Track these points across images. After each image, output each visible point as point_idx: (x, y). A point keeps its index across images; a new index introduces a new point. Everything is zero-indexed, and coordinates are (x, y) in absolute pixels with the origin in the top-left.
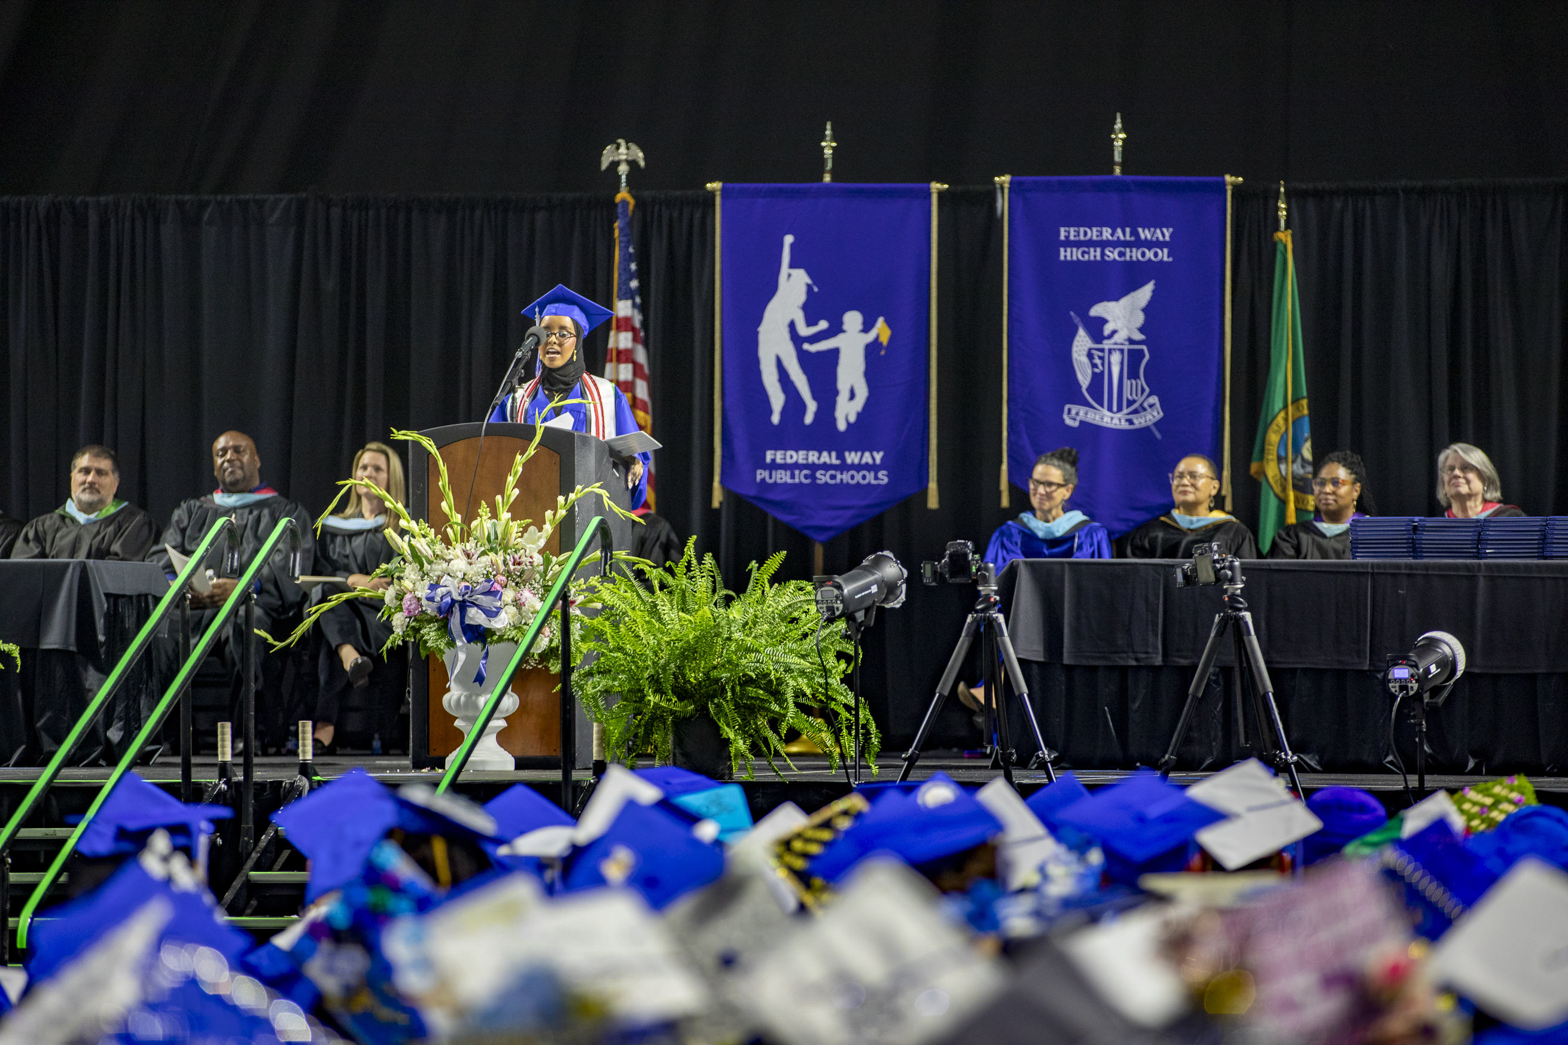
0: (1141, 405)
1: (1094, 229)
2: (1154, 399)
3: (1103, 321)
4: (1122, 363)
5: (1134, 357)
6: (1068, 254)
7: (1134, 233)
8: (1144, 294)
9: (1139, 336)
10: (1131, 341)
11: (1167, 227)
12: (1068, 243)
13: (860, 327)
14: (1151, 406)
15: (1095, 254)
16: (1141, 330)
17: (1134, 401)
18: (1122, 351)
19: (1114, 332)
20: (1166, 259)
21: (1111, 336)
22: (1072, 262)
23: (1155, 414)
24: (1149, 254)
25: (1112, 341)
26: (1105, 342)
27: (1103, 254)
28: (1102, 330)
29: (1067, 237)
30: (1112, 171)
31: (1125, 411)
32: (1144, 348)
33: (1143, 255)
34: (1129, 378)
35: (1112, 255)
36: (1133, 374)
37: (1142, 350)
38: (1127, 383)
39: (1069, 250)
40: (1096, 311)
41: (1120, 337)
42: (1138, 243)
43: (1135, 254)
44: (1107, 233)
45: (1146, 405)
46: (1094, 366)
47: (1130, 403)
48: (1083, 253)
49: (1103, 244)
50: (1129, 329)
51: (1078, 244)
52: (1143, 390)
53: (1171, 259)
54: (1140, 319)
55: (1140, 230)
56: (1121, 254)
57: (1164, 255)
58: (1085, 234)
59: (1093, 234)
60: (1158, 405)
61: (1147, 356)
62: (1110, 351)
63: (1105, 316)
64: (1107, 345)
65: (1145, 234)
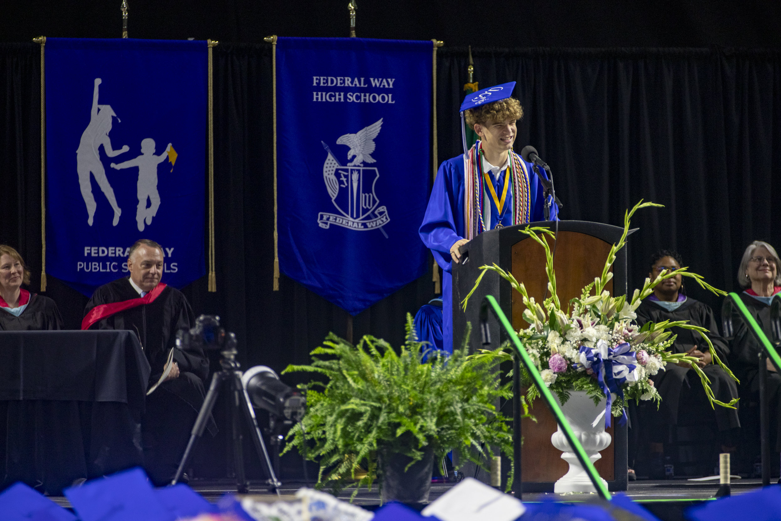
0: (373, 212)
1: (339, 78)
2: (383, 209)
3: (346, 149)
4: (359, 180)
5: (367, 177)
6: (319, 96)
7: (367, 82)
8: (376, 128)
9: (371, 160)
10: (365, 164)
11: (391, 78)
12: (319, 89)
13: (154, 151)
14: (381, 213)
15: (339, 97)
16: (373, 155)
17: (368, 210)
18: (359, 171)
19: (354, 157)
20: (390, 102)
21: (352, 160)
22: (322, 102)
23: (384, 219)
24: (379, 98)
25: (353, 164)
26: (349, 164)
27: (346, 97)
28: (346, 156)
29: (318, 84)
30: (349, 34)
31: (361, 218)
32: (376, 169)
33: (374, 98)
34: (364, 192)
35: (352, 98)
36: (367, 189)
37: (374, 170)
38: (362, 196)
39: (320, 93)
40: (342, 140)
41: (358, 161)
42: (370, 90)
43: (369, 98)
44: (348, 82)
45: (376, 212)
46: (341, 182)
47: (365, 211)
48: (331, 96)
49: (346, 90)
50: (364, 155)
51: (326, 89)
52: (374, 202)
53: (394, 102)
54: (372, 147)
55: (372, 79)
56: (358, 98)
57: (389, 99)
58: (332, 82)
59: (338, 81)
60: (386, 213)
61: (378, 176)
62: (352, 170)
63: (348, 144)
64: (350, 166)
65: (375, 83)
